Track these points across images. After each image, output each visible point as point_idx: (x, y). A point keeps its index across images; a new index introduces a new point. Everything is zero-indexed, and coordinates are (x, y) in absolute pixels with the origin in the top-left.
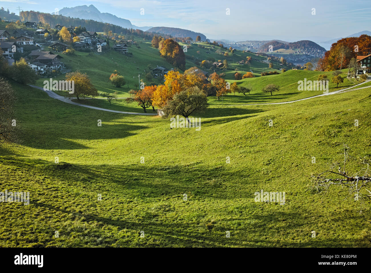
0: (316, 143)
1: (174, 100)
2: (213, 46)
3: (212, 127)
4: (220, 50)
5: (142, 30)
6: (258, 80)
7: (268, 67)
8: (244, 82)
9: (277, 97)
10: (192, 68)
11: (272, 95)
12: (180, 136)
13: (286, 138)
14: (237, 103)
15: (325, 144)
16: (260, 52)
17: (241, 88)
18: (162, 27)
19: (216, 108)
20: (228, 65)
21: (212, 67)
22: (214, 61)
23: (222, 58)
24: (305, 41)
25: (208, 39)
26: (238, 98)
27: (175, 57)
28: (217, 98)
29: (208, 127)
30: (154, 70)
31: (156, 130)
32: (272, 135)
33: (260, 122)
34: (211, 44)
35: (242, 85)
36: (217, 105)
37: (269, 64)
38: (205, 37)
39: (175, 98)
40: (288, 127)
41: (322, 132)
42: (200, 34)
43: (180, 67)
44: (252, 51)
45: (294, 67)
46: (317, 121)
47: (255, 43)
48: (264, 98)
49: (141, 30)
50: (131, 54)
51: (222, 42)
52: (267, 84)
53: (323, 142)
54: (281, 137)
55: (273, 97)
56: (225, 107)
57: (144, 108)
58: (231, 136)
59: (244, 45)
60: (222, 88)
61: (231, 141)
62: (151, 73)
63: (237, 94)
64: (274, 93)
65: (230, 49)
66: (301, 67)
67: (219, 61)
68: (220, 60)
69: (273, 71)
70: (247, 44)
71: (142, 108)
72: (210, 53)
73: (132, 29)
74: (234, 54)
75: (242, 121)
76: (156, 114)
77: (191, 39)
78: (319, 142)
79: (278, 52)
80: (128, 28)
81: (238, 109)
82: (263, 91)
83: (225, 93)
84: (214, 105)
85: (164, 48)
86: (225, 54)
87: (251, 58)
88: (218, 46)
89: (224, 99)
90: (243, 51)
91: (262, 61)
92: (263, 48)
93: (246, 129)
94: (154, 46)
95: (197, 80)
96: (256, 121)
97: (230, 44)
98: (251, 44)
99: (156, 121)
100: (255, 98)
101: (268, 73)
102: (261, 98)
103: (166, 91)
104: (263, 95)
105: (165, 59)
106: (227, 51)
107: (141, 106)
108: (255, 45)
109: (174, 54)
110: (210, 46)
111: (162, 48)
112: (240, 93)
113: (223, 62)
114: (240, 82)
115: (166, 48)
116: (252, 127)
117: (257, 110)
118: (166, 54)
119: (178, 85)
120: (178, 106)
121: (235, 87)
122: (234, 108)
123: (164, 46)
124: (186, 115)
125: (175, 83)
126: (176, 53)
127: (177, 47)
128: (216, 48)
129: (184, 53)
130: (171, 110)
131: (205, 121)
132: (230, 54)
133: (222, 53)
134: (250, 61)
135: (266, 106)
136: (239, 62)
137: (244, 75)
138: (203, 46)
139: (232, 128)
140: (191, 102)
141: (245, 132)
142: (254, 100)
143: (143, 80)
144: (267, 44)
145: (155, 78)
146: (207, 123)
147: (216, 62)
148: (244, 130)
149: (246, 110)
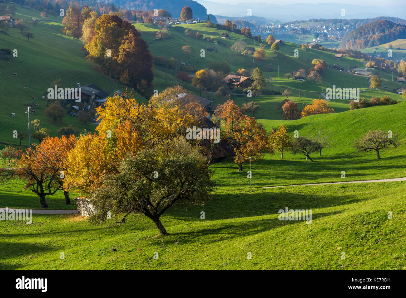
1: (123, 173)
2: (224, 31)
3: (223, 244)
4: (244, 43)
6: (343, 120)
7: (367, 85)
8: (306, 124)
9: (394, 163)
10: (171, 89)
11: (379, 158)
14: (290, 179)
16: (347, 47)
17: (300, 139)
19: (232, 193)
20: (263, 81)
22: (227, 72)
23: (248, 63)
25: (211, 15)
26: (292, 167)
27: (124, 62)
28: (237, 168)
29: (213, 244)
31: (74, 256)
33: (350, 228)
34: (219, 27)
35: (301, 133)
36: (238, 185)
37: (369, 78)
38: (204, 10)
39: (124, 167)
43: (138, 87)
44: (325, 45)
47: (332, 26)
52: (365, 128)
55: (382, 163)
56: (259, 192)
57: (42, 195)
59: (305, 31)
60: (248, 140)
62: (62, 104)
63: (288, 156)
64: (386, 153)
65: (268, 39)
67: (240, 71)
68: (243, 70)
69: (382, 97)
70: (311, 29)
71: (36, 195)
72: (216, 51)
74: (279, 54)
76: (74, 212)
77: (167, 15)
79: (391, 48)
81: (292, 196)
82: (358, 147)
83: (258, 154)
84: (227, 185)
85: (97, 36)
86: (256, 52)
87: (322, 62)
88: (238, 32)
89: (255, 169)
90: (303, 46)
91: (353, 71)
92: (355, 39)
93: (314, 249)
94: (70, 32)
95: (183, 120)
96: (340, 226)
97: (269, 28)
98: (322, 27)
99: (74, 231)
100: (337, 166)
101: (369, 100)
102: (352, 166)
103: (100, 151)
104: (357, 158)
105: (100, 66)
106: (261, 45)
107: (33, 189)
108: (332, 29)
109: (121, 53)
110: (216, 33)
111: (92, 38)
112: (297, 154)
113: (252, 74)
114: (297, 125)
115: (101, 36)
116: (330, 243)
117: (341, 197)
118: (101, 54)
119: (133, 133)
120: (133, 188)
121: (283, 139)
122: (280, 193)
123: (96, 32)
124: (155, 213)
125: (126, 129)
126: (127, 50)
127: (130, 36)
128: (231, 38)
129: (148, 52)
130: (113, 200)
131: (205, 229)
132: (270, 52)
133: (248, 50)
134: (321, 71)
135: (365, 186)
136: (292, 75)
137: (307, 108)
138: (198, 33)
139: (277, 246)
140: (167, 178)
141: (311, 257)
142: (333, 171)
143: (39, 121)
144: (362, 27)
145: (71, 115)
146: (211, 234)
147: (233, 75)
148: (307, 249)
149: (313, 197)
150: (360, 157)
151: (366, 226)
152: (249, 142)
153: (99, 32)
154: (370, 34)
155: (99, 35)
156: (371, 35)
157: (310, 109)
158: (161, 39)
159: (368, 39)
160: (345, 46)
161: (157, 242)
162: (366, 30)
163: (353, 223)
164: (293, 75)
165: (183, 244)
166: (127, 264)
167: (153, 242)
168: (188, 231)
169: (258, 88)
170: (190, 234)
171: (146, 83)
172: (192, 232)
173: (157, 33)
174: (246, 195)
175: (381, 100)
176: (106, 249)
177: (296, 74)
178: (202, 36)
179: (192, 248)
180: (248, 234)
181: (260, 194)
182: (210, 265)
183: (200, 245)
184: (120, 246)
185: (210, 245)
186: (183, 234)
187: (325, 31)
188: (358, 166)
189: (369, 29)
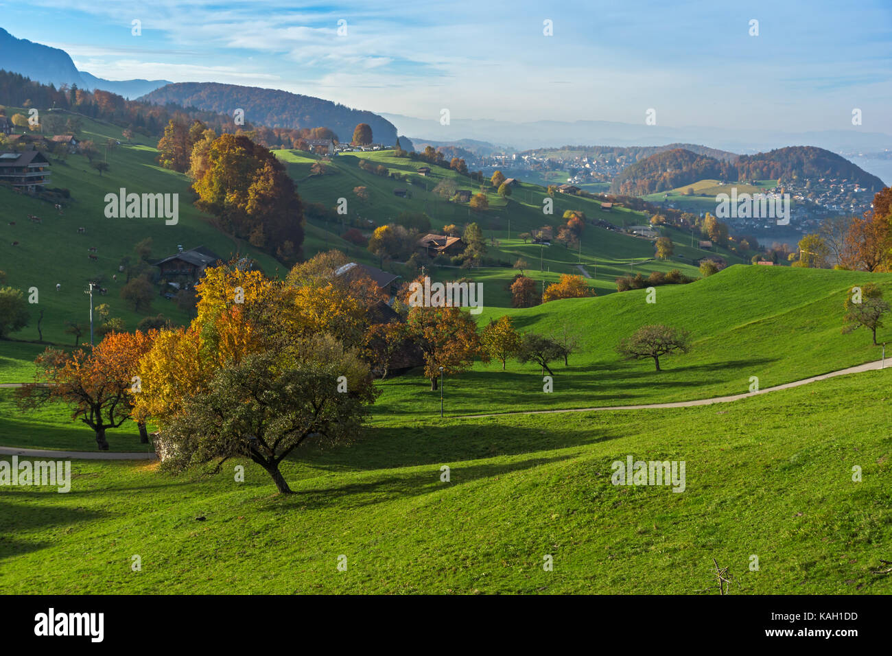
0: (793, 569)
1: (216, 392)
2: (424, 164)
3: (376, 509)
4: (454, 183)
5: (118, 94)
6: (604, 307)
7: (652, 252)
8: (545, 315)
9: (682, 378)
10: (323, 256)
11: (659, 371)
12: (235, 550)
13: (675, 550)
14: (512, 403)
15: (828, 575)
16: (622, 192)
17: (533, 339)
18: (209, 83)
19: (411, 425)
20: (483, 245)
21: (417, 254)
22: (426, 229)
23: (460, 215)
24: (801, 148)
25: (403, 138)
26: (519, 383)
27: (256, 212)
28: (428, 385)
29: (361, 509)
30: (162, 266)
31: (137, 528)
32: (618, 540)
33: (575, 483)
34: (415, 157)
35: (536, 329)
36: (426, 412)
37: (655, 242)
38: (393, 129)
39: (219, 382)
40: (686, 504)
41: (820, 524)
42: (368, 114)
43: (279, 252)
44: (585, 187)
45: (761, 253)
46: (809, 476)
47: (598, 157)
48: (626, 381)
49: (115, 95)
50: (66, 194)
51: (461, 151)
52: (639, 322)
53: (821, 565)
54: (653, 548)
55: (662, 378)
56: (454, 424)
57: (99, 428)
58: (449, 546)
59: (554, 165)
60: (447, 339)
61: (442, 569)
62: (152, 279)
63: (513, 366)
64: (668, 363)
65: (493, 177)
66: (787, 254)
67: (446, 228)
68: (452, 226)
69: (668, 273)
70: (565, 162)
71: (90, 429)
72: (410, 196)
73: (74, 89)
74: (510, 201)
75: (505, 483)
76: (149, 455)
77: (330, 136)
78: (806, 567)
79: (692, 193)
80: (59, 83)
81: (507, 430)
82: (624, 352)
83: (463, 362)
84: (410, 413)
85: (213, 170)
86: (474, 198)
87: (580, 216)
88: (446, 165)
89: (459, 387)
90: (549, 189)
91: (629, 231)
92: (634, 178)
93: (514, 517)
94: (170, 162)
95: (341, 306)
96: (560, 479)
97: (497, 160)
98: (582, 159)
99: (146, 488)
100: (591, 383)
101: (648, 277)
102: (614, 382)
103: (191, 356)
104: (624, 370)
105: (217, 218)
106: (481, 186)
107: (84, 418)
108: (598, 163)
109: (252, 198)
110: (410, 166)
111: (205, 172)
112: (529, 362)
113: (465, 234)
114: (531, 316)
115: (219, 170)
116: (541, 507)
117: (586, 432)
118: (218, 199)
119: (247, 326)
120: (231, 417)
121: (505, 339)
122: (488, 426)
123: (212, 163)
124: (270, 457)
125: (234, 319)
126: (262, 192)
127: (266, 169)
128: (436, 175)
129: (297, 195)
130: (200, 436)
131: (352, 485)
132: (495, 199)
133: (460, 195)
134: (577, 230)
135: (626, 415)
136: (530, 235)
137: (552, 288)
138: (380, 166)
139: (459, 513)
140: (289, 401)
141: (508, 529)
142: (583, 391)
143: (108, 306)
144: (646, 160)
145: (166, 297)
146: (360, 492)
147: (436, 234)
148: (504, 518)
149: (541, 432)
150: (628, 368)
151: (602, 480)
152: (448, 343)
153: (215, 162)
154: (657, 171)
155: (217, 167)
156: (660, 173)
157: (555, 290)
158: (319, 176)
159: (656, 179)
160: (619, 190)
161: (272, 506)
162: (652, 164)
163: (582, 475)
164: (532, 236)
165: (314, 509)
166: (218, 542)
167: (265, 506)
168: (325, 488)
169: (475, 256)
170: (327, 492)
171: (293, 246)
172: (331, 490)
173: (314, 166)
174: (434, 429)
175: (666, 276)
176: (189, 517)
177: (537, 234)
178: (387, 172)
179: (328, 516)
180: (420, 492)
181: (456, 427)
182: (351, 543)
183: (340, 511)
184: (213, 513)
185: (357, 511)
186: (316, 492)
187: (588, 166)
188: (624, 382)
189: (657, 163)
